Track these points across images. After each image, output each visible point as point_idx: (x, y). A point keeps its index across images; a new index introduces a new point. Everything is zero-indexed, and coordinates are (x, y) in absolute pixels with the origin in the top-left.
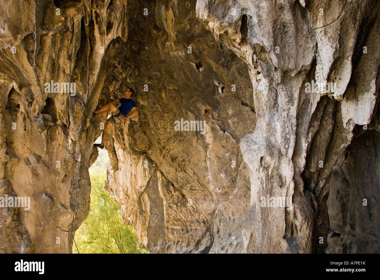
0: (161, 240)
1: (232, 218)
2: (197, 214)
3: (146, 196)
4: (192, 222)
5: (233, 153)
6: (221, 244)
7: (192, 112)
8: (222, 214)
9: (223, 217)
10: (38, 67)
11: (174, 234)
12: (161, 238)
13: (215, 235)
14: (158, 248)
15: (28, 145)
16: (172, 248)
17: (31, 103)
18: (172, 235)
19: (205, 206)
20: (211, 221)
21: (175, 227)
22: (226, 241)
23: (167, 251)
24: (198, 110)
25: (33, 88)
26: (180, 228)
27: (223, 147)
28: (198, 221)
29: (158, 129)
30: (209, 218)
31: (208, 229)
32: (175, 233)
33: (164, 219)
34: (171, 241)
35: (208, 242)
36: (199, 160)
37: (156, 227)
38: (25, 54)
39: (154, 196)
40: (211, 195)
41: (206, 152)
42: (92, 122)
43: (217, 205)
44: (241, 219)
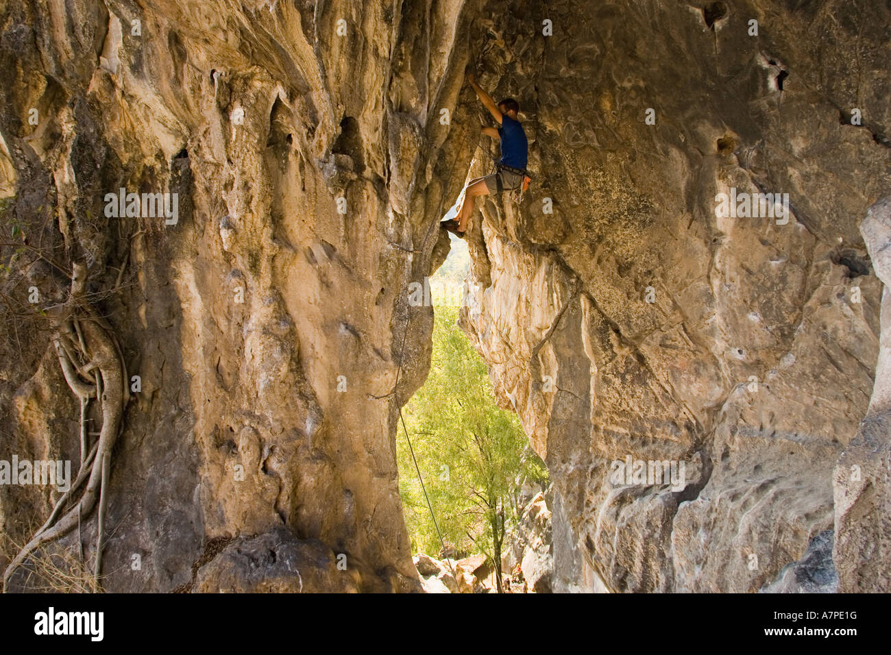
0: (579, 452)
1: (768, 426)
2: (672, 406)
3: (550, 351)
4: (657, 422)
5: (793, 261)
6: (731, 487)
7: (682, 148)
8: (741, 415)
9: (741, 422)
10: (322, 47)
11: (611, 442)
12: (581, 447)
13: (715, 461)
14: (572, 468)
15: (311, 223)
16: (603, 472)
17: (312, 131)
18: (606, 444)
19: (694, 389)
20: (708, 426)
21: (616, 429)
22: (746, 481)
23: (592, 477)
24: (700, 142)
25: (314, 96)
26: (627, 431)
27: (764, 242)
28: (674, 423)
29: (589, 192)
30: (703, 418)
31: (698, 446)
32: (614, 441)
33: (589, 407)
34: (602, 457)
35: (694, 474)
36: (690, 275)
37: (569, 420)
38: (298, 16)
39: (569, 353)
40: (716, 364)
41: (713, 253)
42: (437, 172)
43: (729, 389)
44: (796, 435)
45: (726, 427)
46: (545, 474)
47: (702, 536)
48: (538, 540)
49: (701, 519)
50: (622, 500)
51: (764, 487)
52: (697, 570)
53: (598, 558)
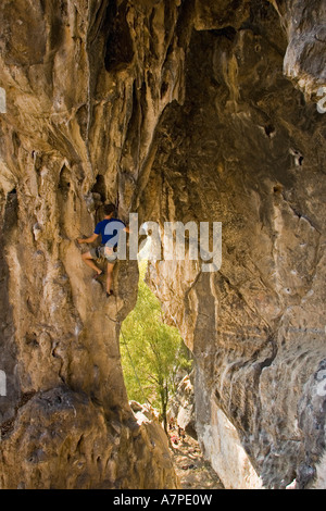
0: (211, 346)
1: (303, 326)
2: (257, 319)
3: (194, 294)
4: (249, 328)
5: (310, 245)
6: (287, 357)
7: (257, 191)
8: (290, 322)
9: (291, 325)
10: (89, 142)
11: (226, 340)
12: (211, 343)
13: (279, 346)
14: (207, 355)
15: (78, 225)
16: (223, 355)
17: (81, 181)
18: (224, 341)
19: (267, 310)
20: (275, 329)
21: (229, 333)
22: (294, 354)
23: (217, 358)
24: (266, 189)
25: (83, 164)
26: (235, 334)
27: (296, 236)
28: (258, 328)
29: (213, 212)
30: (272, 325)
31: (270, 339)
32: (228, 339)
33: (215, 322)
34: (223, 348)
35: (269, 353)
36: (263, 252)
37: (204, 329)
38: (79, 128)
39: (203, 294)
40: (277, 297)
41: (273, 242)
42: (141, 202)
43: (284, 309)
45: (283, 328)
46: (189, 364)
47: (274, 384)
48: (187, 402)
49: (273, 375)
50: (233, 369)
51: (302, 356)
52: (273, 402)
53: (222, 402)
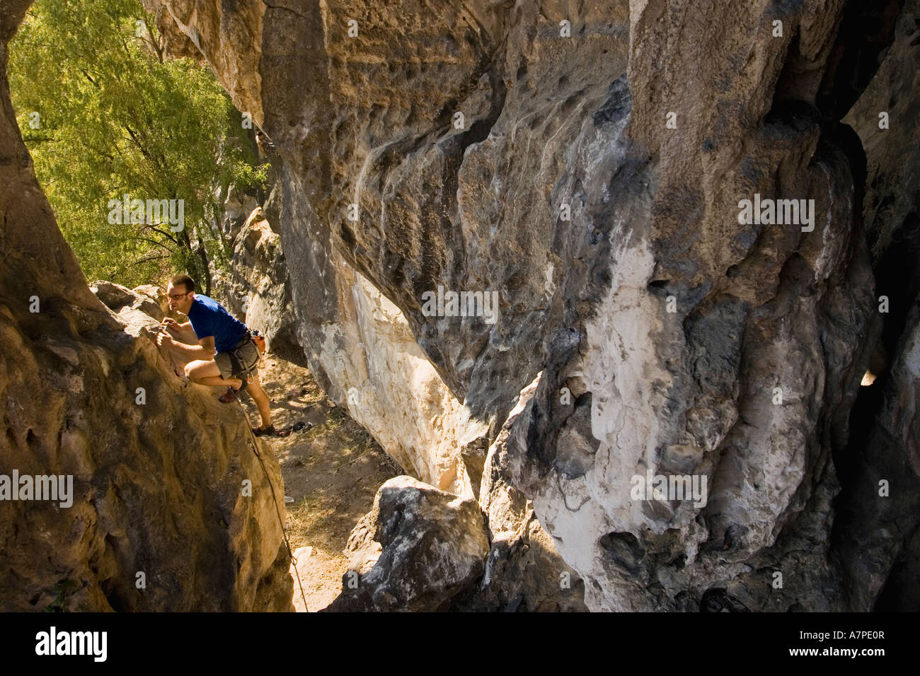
0: (315, 104)
2: (446, 10)
4: (425, 39)
6: (530, 110)
8: (541, 9)
9: (542, 19)
11: (360, 81)
12: (315, 97)
13: (510, 82)
14: (306, 131)
16: (354, 127)
18: (354, 84)
20: (498, 34)
21: (365, 59)
22: (549, 100)
23: (338, 138)
26: (383, 60)
28: (450, 37)
31: (486, 64)
32: (365, 77)
33: (321, 30)
34: (350, 106)
35: (482, 105)
37: (292, 56)
44: (611, 26)
45: (522, 31)
46: (260, 175)
47: (497, 185)
48: (266, 280)
49: (493, 162)
50: (385, 163)
51: (571, 102)
52: (493, 232)
53: (362, 251)
